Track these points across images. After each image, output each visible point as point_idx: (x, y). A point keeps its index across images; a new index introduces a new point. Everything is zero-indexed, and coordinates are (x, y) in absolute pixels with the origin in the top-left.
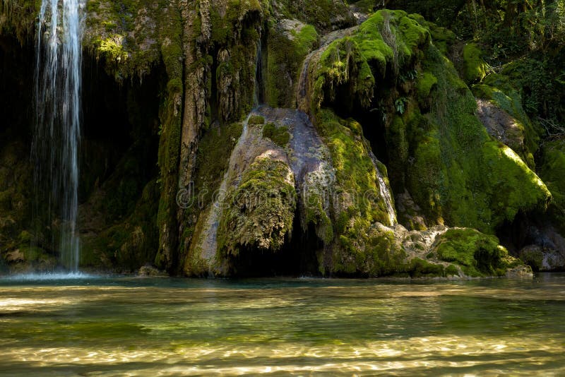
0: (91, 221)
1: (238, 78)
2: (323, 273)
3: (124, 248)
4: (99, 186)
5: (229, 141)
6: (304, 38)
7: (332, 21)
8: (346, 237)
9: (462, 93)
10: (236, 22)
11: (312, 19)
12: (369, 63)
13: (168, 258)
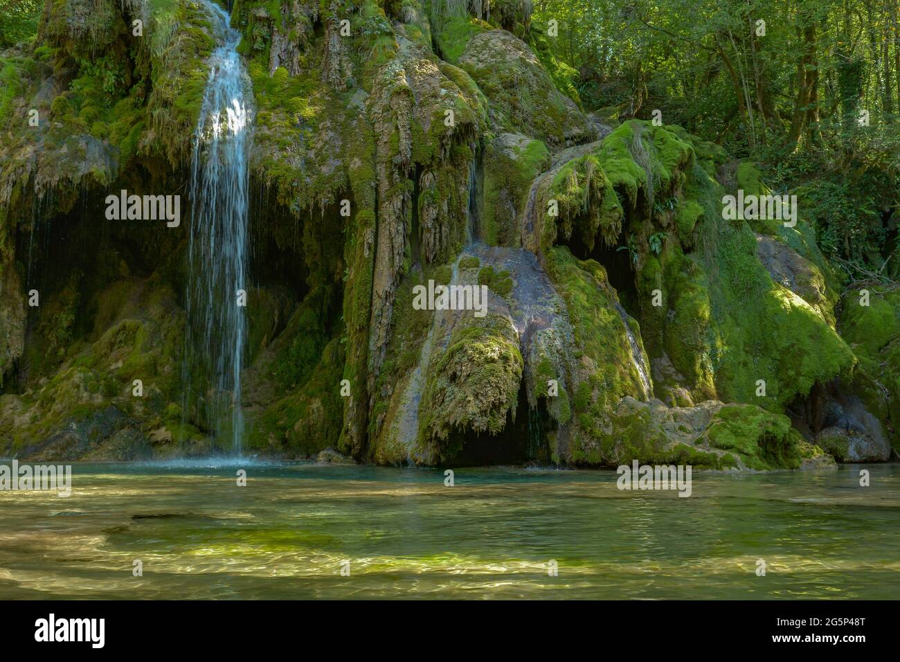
1: (445, 208)
2: (558, 462)
3: (298, 426)
4: (267, 346)
6: (530, 157)
7: (566, 134)
8: (587, 415)
9: (736, 226)
10: (444, 137)
11: (541, 132)
12: (615, 188)
13: (355, 440)
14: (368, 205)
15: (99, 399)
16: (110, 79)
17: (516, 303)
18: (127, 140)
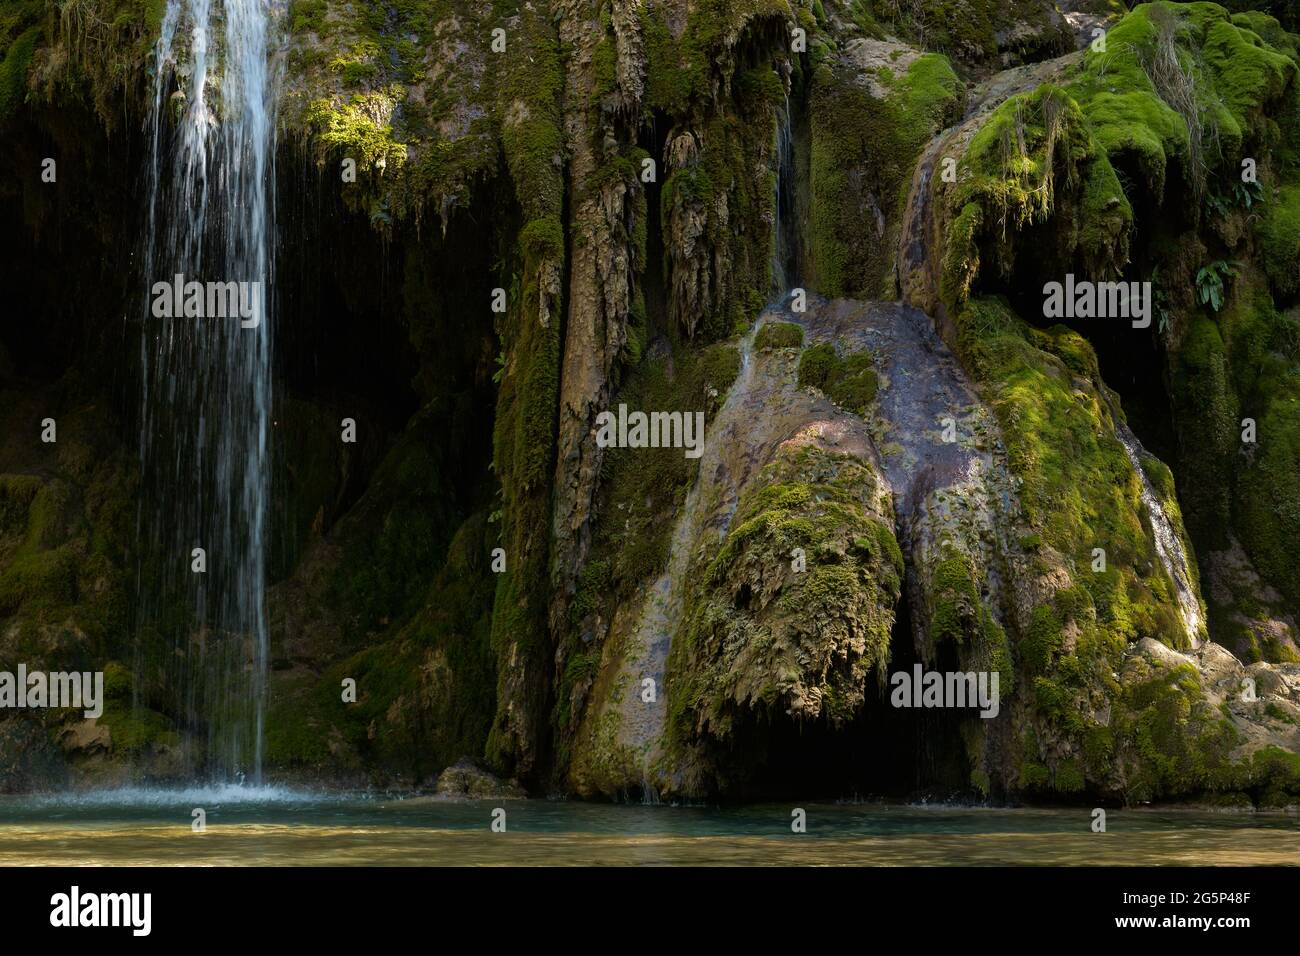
0: (300, 633)
1: (723, 212)
2: (985, 789)
3: (395, 712)
4: (326, 529)
6: (917, 93)
7: (1001, 39)
8: (1052, 682)
10: (718, 51)
11: (942, 34)
12: (1114, 161)
13: (523, 743)
14: (546, 208)
17: (886, 427)
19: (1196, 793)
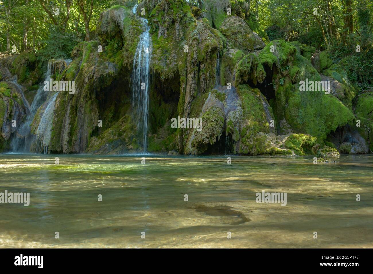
0: (163, 134)
1: (208, 75)
2: (235, 153)
3: (171, 144)
4: (168, 121)
5: (203, 100)
6: (236, 56)
7: (255, 48)
8: (244, 138)
9: (313, 74)
10: (207, 52)
11: (245, 48)
12: (262, 64)
13: (180, 148)
14: (183, 76)
15: (116, 137)
16: (116, 45)
17: (226, 103)
18: (120, 62)
19: (263, 154)
